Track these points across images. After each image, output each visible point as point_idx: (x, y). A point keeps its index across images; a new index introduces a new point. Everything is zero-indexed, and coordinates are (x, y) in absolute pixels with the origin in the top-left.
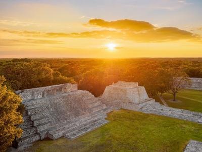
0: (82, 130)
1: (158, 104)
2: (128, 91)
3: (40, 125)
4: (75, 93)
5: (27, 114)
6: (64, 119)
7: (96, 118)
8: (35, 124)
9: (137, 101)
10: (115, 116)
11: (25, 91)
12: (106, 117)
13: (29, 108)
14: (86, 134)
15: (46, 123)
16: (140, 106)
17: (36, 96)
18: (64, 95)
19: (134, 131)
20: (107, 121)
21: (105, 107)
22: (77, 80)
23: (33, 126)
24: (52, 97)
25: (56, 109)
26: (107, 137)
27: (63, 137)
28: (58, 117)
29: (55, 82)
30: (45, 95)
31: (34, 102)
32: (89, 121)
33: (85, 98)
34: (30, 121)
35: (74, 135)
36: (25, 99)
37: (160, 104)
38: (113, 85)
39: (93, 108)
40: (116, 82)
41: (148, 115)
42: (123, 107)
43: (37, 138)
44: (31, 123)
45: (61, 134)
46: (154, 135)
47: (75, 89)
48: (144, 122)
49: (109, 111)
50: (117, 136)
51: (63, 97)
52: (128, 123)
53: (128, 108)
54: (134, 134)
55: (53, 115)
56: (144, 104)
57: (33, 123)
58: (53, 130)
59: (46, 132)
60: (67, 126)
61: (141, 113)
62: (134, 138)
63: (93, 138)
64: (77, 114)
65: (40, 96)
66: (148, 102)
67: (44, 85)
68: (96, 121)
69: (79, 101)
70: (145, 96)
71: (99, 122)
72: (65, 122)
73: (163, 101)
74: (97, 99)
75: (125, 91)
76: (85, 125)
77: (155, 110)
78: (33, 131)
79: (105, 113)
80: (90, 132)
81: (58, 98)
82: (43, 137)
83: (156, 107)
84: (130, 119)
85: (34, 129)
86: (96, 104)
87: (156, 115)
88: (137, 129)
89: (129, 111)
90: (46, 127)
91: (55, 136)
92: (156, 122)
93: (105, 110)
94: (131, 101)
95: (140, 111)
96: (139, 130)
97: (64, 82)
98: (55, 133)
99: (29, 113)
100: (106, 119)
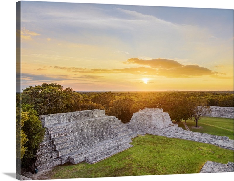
0: (105, 154)
1: (181, 129)
2: (153, 117)
3: (62, 149)
4: (101, 118)
5: (50, 138)
6: (88, 143)
7: (121, 143)
8: (57, 149)
9: (161, 126)
10: (140, 141)
11: (51, 115)
12: (131, 141)
13: (53, 132)
14: (108, 159)
15: (68, 148)
16: (164, 131)
17: (61, 120)
18: (91, 120)
19: (156, 154)
20: (131, 146)
21: (131, 132)
22: (107, 108)
23: (55, 150)
24: (78, 122)
25: (81, 133)
26: (128, 160)
27: (84, 162)
28: (82, 141)
29: (83, 108)
30: (72, 120)
31: (58, 126)
32: (113, 145)
33: (111, 123)
34: (53, 145)
35: (96, 159)
36: (51, 123)
37: (183, 129)
38: (141, 112)
39: (119, 133)
40: (143, 109)
41: (170, 139)
42: (148, 133)
43: (58, 162)
44: (53, 147)
45: (83, 158)
46: (173, 158)
47: (103, 115)
48: (166, 145)
49: (134, 136)
50: (138, 159)
51: (89, 122)
52: (150, 147)
53: (153, 133)
54: (155, 157)
55: (77, 139)
56: (168, 129)
57: (55, 146)
58: (75, 154)
59: (67, 157)
60: (90, 151)
61: (164, 137)
62: (154, 161)
63: (115, 162)
64: (102, 139)
65: (66, 121)
66: (171, 127)
67: (72, 110)
68: (120, 145)
69: (105, 126)
70: (169, 121)
71: (123, 146)
72: (89, 147)
73: (187, 127)
74: (124, 124)
75: (150, 117)
76: (109, 149)
77: (177, 134)
78: (54, 155)
79: (130, 138)
80: (112, 157)
81: (84, 122)
82: (64, 162)
83: (178, 131)
84: (154, 144)
85: (56, 153)
86: (122, 129)
87: (177, 139)
88: (159, 152)
89: (153, 136)
90: (68, 151)
91: (77, 160)
92: (177, 145)
93: (130, 135)
94: (156, 126)
95: (163, 135)
96: (160, 153)
97: (93, 108)
98: (76, 158)
99: (52, 137)
100: (129, 143)
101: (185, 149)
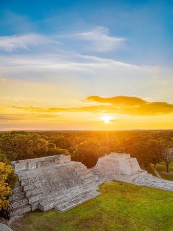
0: (73, 202)
1: (151, 175)
2: (120, 162)
3: (32, 196)
4: (67, 164)
5: (20, 185)
6: (56, 190)
7: (88, 190)
8: (27, 195)
9: (129, 173)
10: (107, 188)
11: (20, 161)
12: (98, 189)
13: (22, 178)
14: (77, 207)
15: (37, 194)
16: (132, 178)
17: (30, 166)
18: (57, 166)
19: (126, 204)
20: (99, 193)
21: (97, 178)
22: (71, 152)
23: (25, 197)
24: (45, 168)
25: (48, 180)
26: (97, 210)
27: (53, 209)
28: (50, 188)
29: (50, 153)
30: (39, 166)
31: (28, 173)
32: (80, 193)
33: (77, 170)
34: (23, 191)
35: (65, 207)
36: (20, 169)
37: (153, 175)
38: (106, 157)
39: (85, 179)
40: (108, 153)
41: (140, 187)
42: (115, 179)
43: (28, 209)
44: (24, 193)
45: (51, 205)
46: (145, 209)
47: (68, 160)
48: (136, 194)
49: (101, 182)
50: (108, 209)
51: (56, 168)
52: (119, 195)
53: (120, 180)
54: (125, 207)
55: (45, 185)
56: (136, 176)
57: (25, 193)
58: (44, 201)
59: (37, 204)
60: (58, 198)
61: (134, 185)
62: (125, 212)
63: (84, 211)
64: (69, 186)
65: (34, 167)
66: (140, 174)
67: (39, 156)
68: (88, 192)
69: (71, 172)
70: (137, 167)
71: (90, 193)
72: (57, 194)
73: (156, 172)
74: (89, 170)
75: (117, 163)
76: (76, 197)
77: (147, 181)
78: (24, 202)
79: (97, 184)
80: (81, 205)
81: (51, 169)
82: (34, 209)
83: (148, 178)
84: (122, 191)
85: (26, 200)
86: (88, 176)
87: (148, 187)
88: (129, 201)
89: (121, 183)
90: (38, 198)
91: (46, 208)
92: (148, 195)
93: (97, 181)
94: (123, 173)
95: (132, 183)
96: (130, 203)
97: (59, 153)
98: (46, 205)
99: (22, 184)
100: (97, 191)
101: (157, 199)
